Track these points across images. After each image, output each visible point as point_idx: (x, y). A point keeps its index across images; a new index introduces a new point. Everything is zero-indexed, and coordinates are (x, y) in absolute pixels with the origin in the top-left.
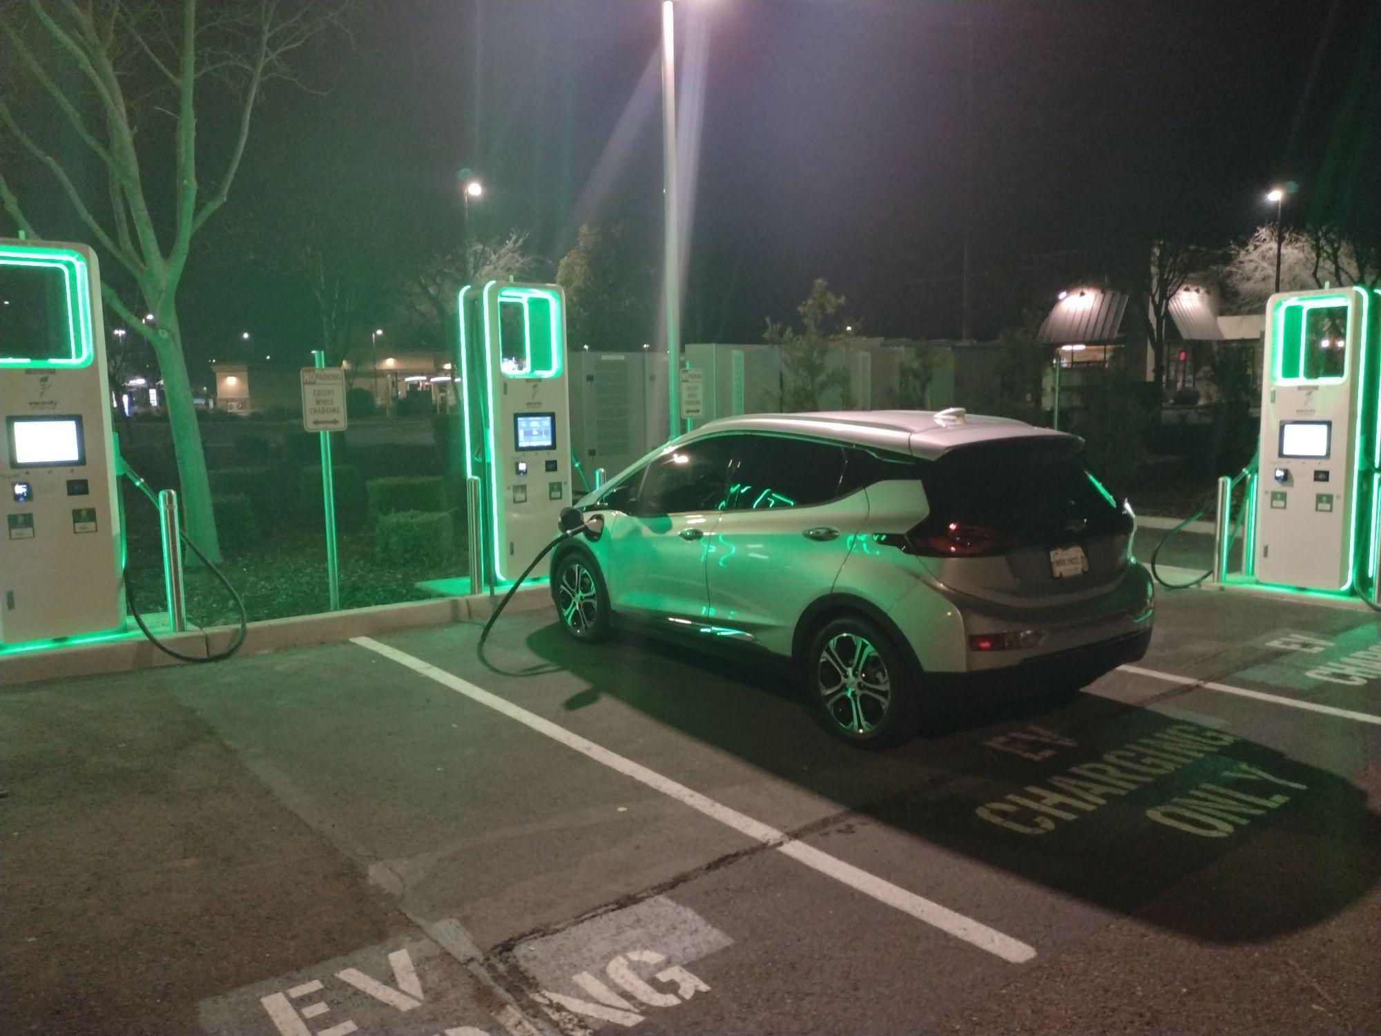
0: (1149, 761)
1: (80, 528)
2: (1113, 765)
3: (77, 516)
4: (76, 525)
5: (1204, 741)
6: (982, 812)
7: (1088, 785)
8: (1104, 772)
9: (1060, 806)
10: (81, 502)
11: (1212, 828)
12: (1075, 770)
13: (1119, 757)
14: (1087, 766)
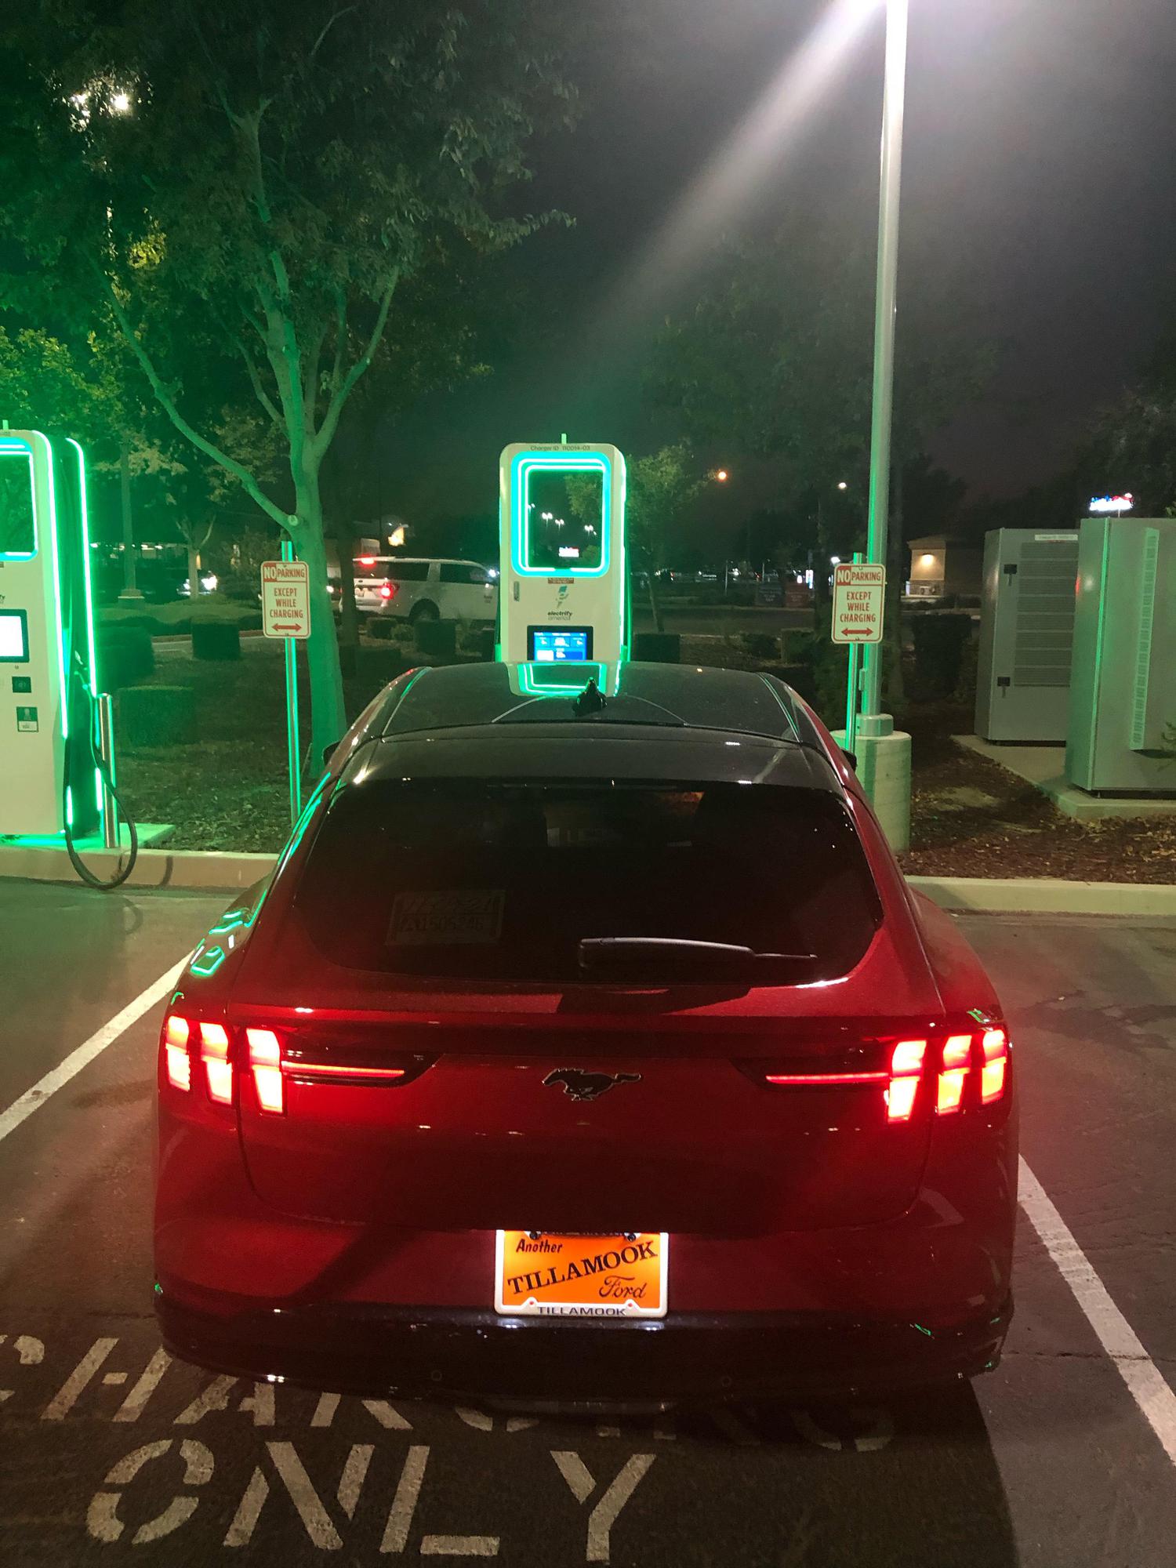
1: (24, 727)
3: (21, 714)
4: (20, 722)
10: (24, 700)
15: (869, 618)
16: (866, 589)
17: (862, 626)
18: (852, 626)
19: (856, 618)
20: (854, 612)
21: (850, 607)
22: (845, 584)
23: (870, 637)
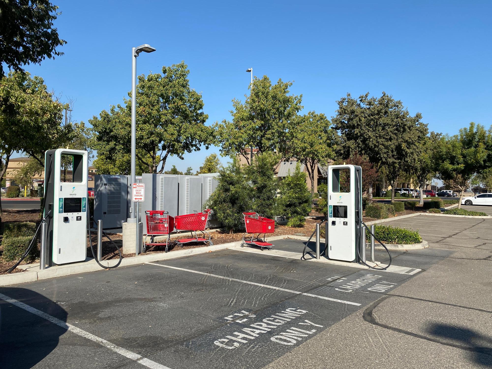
0: (277, 320)
2: (265, 323)
5: (297, 313)
6: (216, 343)
7: (254, 330)
8: (261, 325)
9: (244, 338)
11: (290, 342)
12: (252, 325)
13: (268, 320)
14: (256, 324)
15: (141, 196)
16: (140, 189)
17: (140, 197)
18: (137, 197)
19: (138, 196)
20: (137, 194)
21: (137, 193)
22: (135, 188)
23: (142, 200)
